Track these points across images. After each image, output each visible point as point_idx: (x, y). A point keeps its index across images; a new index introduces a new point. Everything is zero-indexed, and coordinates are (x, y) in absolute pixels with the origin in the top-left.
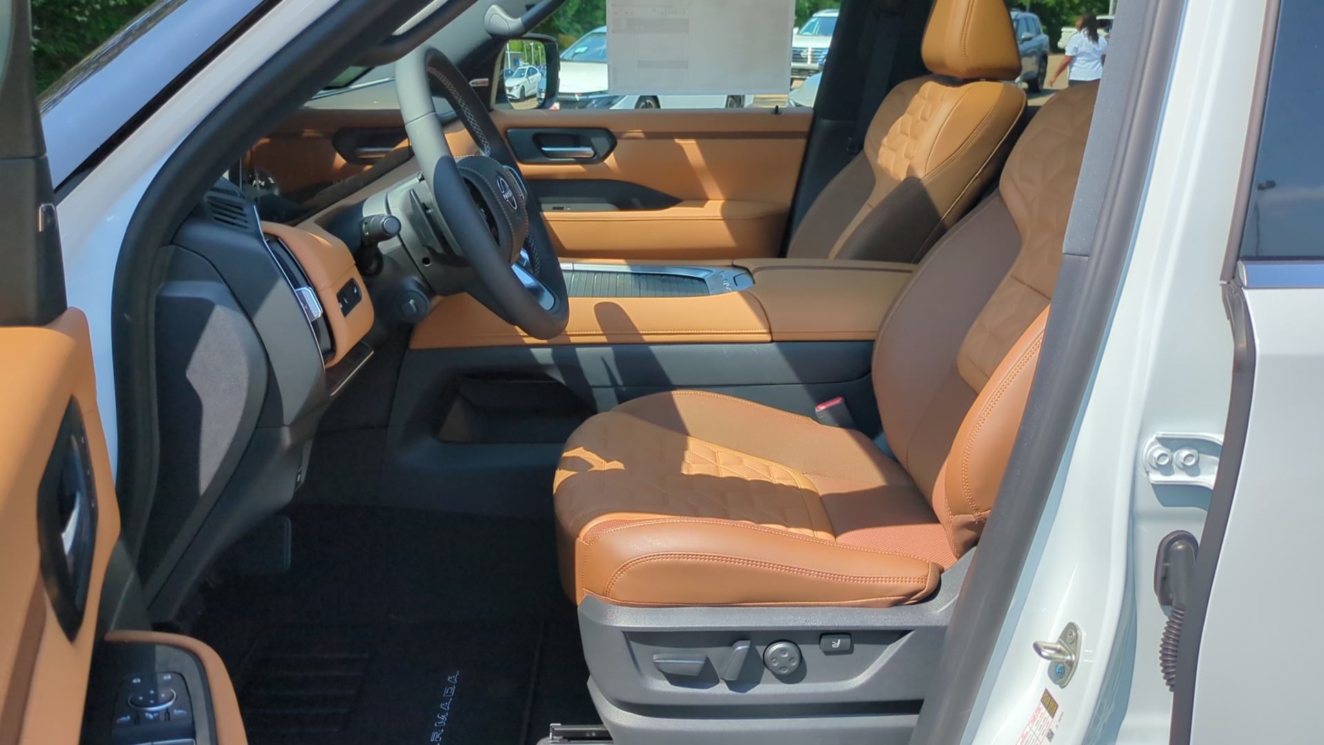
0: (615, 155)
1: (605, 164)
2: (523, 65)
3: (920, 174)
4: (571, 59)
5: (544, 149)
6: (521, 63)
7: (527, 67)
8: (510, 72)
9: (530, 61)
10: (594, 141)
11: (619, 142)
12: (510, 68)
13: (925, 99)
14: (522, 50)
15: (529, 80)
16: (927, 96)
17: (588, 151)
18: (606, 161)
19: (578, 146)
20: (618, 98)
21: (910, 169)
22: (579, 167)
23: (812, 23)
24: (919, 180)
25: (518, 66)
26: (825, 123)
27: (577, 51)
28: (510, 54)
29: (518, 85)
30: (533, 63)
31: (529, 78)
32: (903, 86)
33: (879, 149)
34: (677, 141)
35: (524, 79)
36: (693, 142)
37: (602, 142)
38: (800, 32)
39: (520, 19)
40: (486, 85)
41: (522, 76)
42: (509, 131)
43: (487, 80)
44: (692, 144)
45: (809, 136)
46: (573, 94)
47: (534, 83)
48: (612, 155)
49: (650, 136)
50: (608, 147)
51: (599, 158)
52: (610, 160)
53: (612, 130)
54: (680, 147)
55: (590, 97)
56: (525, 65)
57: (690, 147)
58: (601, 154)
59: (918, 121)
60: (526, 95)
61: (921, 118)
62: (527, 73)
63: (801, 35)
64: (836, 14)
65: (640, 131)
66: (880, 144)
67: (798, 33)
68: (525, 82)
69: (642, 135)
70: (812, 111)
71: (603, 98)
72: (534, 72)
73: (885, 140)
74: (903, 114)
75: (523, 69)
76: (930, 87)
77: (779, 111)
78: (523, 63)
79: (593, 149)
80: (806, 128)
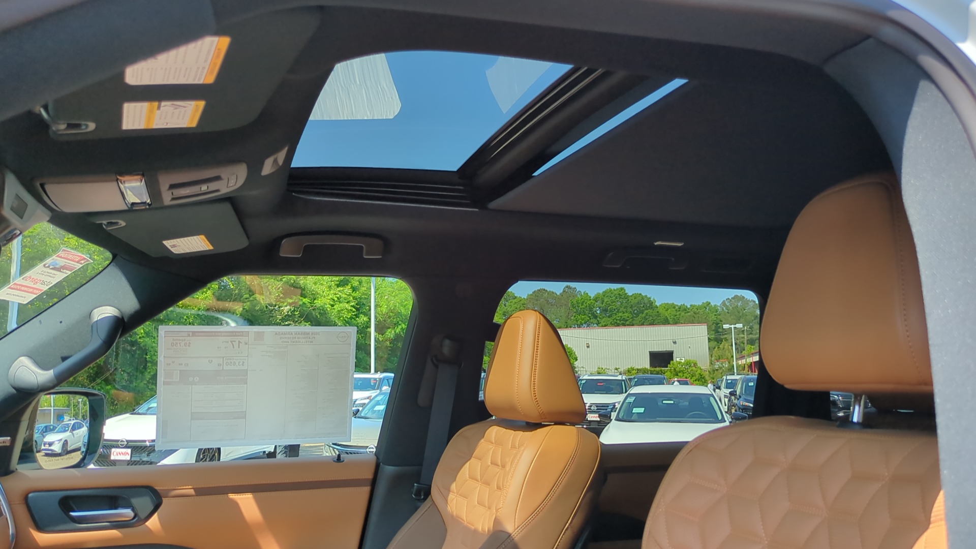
0: (159, 517)
1: (147, 526)
2: (68, 420)
3: (510, 528)
4: (145, 412)
5: (73, 514)
6: (66, 418)
7: (72, 422)
8: (52, 427)
9: (76, 416)
10: (135, 501)
11: (165, 500)
12: (52, 423)
13: (492, 443)
14: (68, 406)
15: (73, 434)
16: (494, 442)
17: (127, 513)
18: (147, 523)
19: (116, 508)
21: (497, 522)
22: (114, 533)
24: (510, 535)
25: (63, 421)
26: (389, 470)
27: (150, 406)
28: (54, 409)
29: (61, 440)
30: (80, 417)
31: (74, 432)
32: (467, 431)
33: (448, 495)
34: (232, 496)
35: (68, 434)
36: (249, 496)
37: (143, 503)
39: (52, 370)
40: (8, 444)
41: (65, 431)
42: (30, 495)
43: (9, 438)
44: (249, 498)
45: (374, 483)
47: (80, 436)
48: (155, 516)
49: (200, 492)
50: (152, 508)
51: (139, 520)
52: (154, 523)
53: (156, 488)
54: (235, 505)
56: (70, 420)
57: (247, 503)
58: (143, 515)
59: (489, 466)
60: (69, 449)
61: (491, 463)
62: (71, 429)
65: (190, 487)
66: (448, 490)
68: (69, 436)
69: (192, 492)
70: (374, 458)
72: (80, 427)
73: (453, 486)
74: (470, 459)
75: (68, 424)
76: (494, 432)
77: (342, 459)
78: (69, 418)
79: (133, 510)
80: (369, 475)
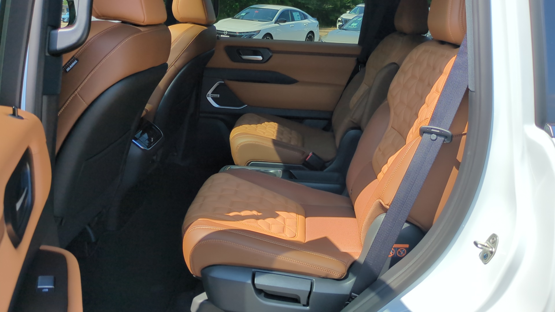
20: (254, 35)
23: (356, 9)
38: (350, 13)
46: (235, 33)
55: (242, 34)
63: (350, 14)
64: (364, 6)
67: (349, 13)
71: (248, 35)
